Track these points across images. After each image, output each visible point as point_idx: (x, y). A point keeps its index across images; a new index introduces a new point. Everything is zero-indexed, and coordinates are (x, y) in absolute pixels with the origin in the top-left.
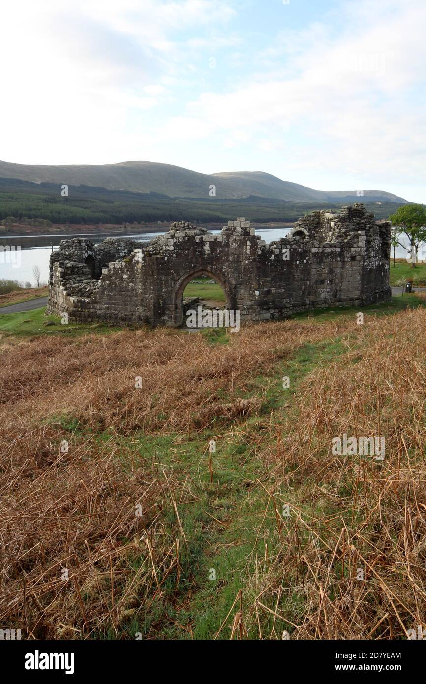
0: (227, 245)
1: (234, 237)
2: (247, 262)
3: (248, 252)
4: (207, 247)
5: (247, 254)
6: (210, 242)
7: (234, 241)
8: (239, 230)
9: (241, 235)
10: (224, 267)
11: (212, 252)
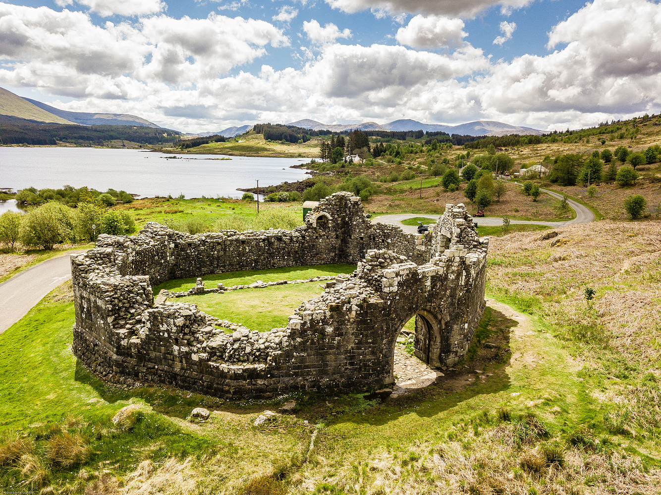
0: (446, 278)
1: (453, 268)
2: (461, 294)
3: (463, 284)
4: (428, 283)
5: (462, 285)
6: (431, 276)
7: (453, 272)
8: (457, 259)
9: (459, 265)
10: (442, 303)
11: (432, 288)
